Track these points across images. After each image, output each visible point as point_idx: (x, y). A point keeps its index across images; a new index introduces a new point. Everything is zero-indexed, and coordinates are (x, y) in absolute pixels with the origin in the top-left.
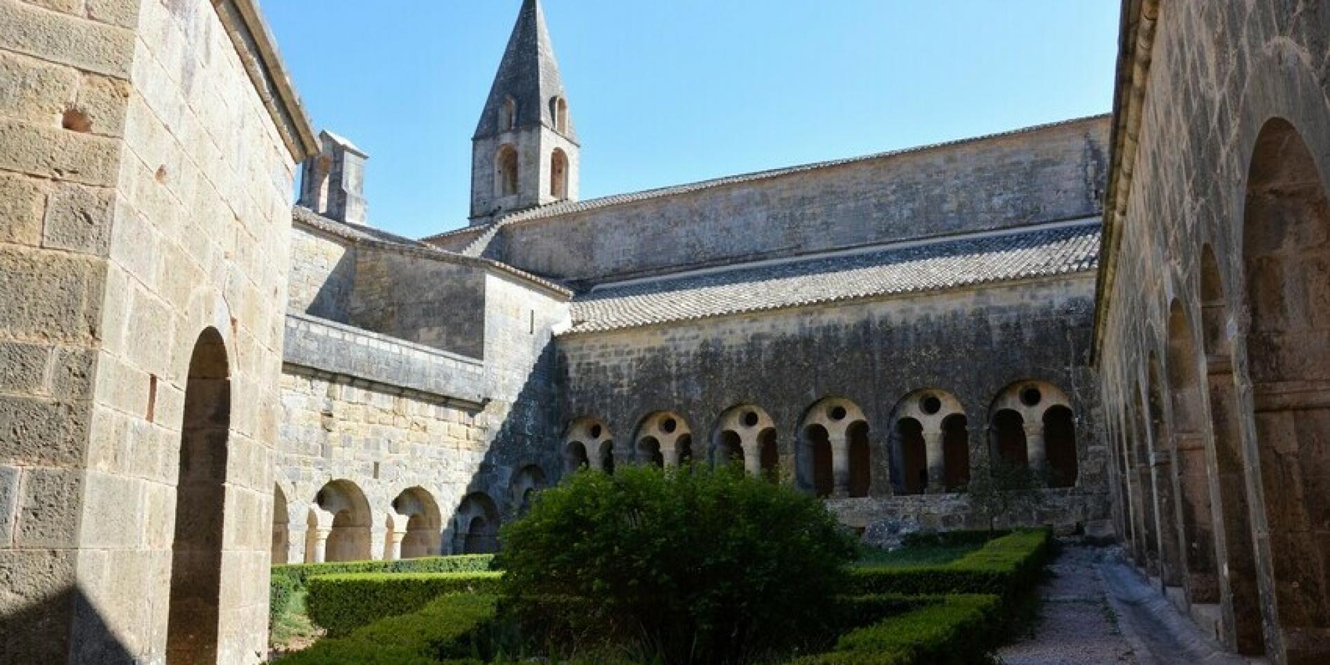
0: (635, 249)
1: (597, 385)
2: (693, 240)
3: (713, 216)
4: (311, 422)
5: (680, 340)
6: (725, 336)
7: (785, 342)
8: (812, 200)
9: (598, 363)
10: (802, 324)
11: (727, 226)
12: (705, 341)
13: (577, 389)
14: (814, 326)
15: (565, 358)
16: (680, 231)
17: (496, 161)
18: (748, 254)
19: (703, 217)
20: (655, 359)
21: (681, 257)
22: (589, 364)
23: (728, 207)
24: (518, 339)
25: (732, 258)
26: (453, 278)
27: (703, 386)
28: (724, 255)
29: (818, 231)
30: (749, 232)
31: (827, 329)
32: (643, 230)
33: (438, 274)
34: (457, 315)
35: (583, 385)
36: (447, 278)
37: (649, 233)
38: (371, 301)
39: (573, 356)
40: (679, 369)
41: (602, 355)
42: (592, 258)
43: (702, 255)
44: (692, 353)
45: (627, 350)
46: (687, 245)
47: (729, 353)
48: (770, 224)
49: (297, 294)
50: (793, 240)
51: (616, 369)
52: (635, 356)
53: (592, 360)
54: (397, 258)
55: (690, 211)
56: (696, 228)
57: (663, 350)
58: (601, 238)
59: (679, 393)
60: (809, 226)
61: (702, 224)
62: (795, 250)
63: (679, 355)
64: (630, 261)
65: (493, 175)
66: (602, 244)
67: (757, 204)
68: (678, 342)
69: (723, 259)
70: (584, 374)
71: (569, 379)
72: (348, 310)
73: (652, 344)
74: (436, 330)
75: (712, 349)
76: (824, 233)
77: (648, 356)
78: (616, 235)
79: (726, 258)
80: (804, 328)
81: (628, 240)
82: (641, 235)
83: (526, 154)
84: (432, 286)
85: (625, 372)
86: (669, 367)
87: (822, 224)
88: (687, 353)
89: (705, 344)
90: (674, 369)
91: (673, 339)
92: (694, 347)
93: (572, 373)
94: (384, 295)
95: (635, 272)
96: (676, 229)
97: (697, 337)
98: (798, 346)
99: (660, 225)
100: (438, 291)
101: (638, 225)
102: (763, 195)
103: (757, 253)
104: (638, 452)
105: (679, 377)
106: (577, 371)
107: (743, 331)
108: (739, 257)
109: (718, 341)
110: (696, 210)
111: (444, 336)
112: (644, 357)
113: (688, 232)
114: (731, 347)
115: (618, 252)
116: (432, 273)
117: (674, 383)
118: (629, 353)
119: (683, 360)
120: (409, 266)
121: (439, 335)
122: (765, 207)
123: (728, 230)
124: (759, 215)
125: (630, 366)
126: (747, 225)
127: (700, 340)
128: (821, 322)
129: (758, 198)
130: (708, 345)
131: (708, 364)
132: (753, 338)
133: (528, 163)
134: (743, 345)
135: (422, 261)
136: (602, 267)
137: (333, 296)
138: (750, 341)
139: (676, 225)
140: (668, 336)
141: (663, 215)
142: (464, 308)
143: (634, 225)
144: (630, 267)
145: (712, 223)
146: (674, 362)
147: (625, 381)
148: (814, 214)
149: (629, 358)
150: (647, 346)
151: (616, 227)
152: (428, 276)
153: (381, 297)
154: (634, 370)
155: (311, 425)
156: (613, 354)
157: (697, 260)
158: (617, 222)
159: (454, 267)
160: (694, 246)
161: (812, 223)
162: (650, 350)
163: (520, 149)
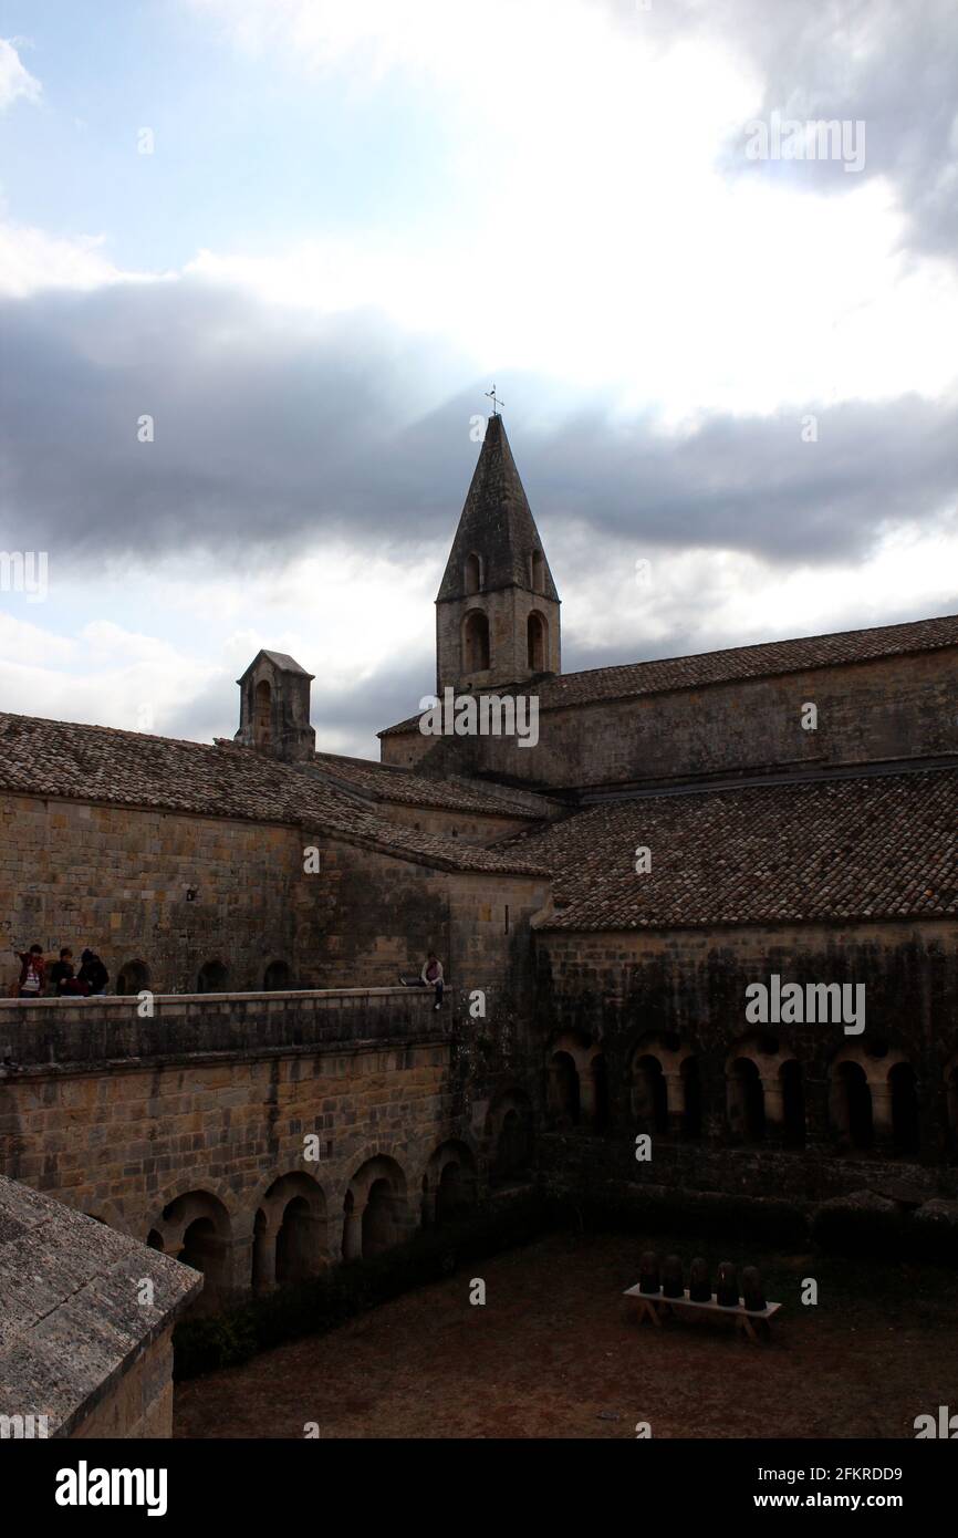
0: (630, 753)
1: (585, 992)
2: (698, 745)
3: (721, 717)
4: (254, 1117)
5: (683, 946)
6: (737, 947)
7: (810, 962)
8: (840, 701)
9: (586, 965)
10: (831, 941)
11: (740, 730)
12: (713, 951)
13: (562, 994)
14: (846, 945)
15: (548, 955)
16: (681, 735)
17: (464, 629)
18: (765, 767)
19: (709, 718)
20: (652, 966)
21: (684, 766)
22: (575, 965)
23: (738, 706)
24: (491, 944)
25: (746, 769)
26: (412, 881)
27: (712, 1006)
28: (735, 765)
29: (849, 738)
30: (766, 738)
31: (862, 950)
32: (639, 730)
33: (393, 873)
34: (418, 925)
35: (568, 989)
36: (405, 880)
37: (645, 734)
38: (320, 896)
39: (556, 954)
40: (682, 983)
41: (591, 956)
42: (579, 763)
43: (708, 765)
44: (697, 963)
45: (619, 952)
46: (692, 752)
47: (742, 968)
48: (791, 729)
49: (236, 900)
50: (820, 749)
51: (606, 973)
52: (630, 961)
53: (579, 961)
54: (349, 849)
55: (694, 710)
56: (701, 730)
57: (663, 956)
58: (589, 739)
59: (682, 1011)
60: (839, 733)
61: (709, 726)
62: (823, 764)
63: (682, 965)
64: (623, 767)
65: (460, 646)
66: (591, 746)
67: (774, 703)
68: (680, 949)
69: (734, 770)
70: (569, 976)
71: (552, 981)
72: (296, 905)
73: (649, 949)
74: (396, 940)
75: (721, 962)
76: (857, 743)
77: (645, 962)
78: (607, 735)
79: (739, 769)
80: (834, 946)
81: (621, 743)
82: (636, 736)
83: (498, 620)
84: (388, 889)
85: (619, 979)
86: (671, 979)
87: (856, 730)
88: (692, 964)
89: (713, 955)
90: (676, 981)
91: (674, 945)
92: (701, 957)
93: (556, 976)
94: (335, 891)
95: (630, 782)
96: (677, 731)
97: (703, 945)
98: (827, 967)
99: (659, 726)
100: (395, 894)
101: (632, 724)
102: (781, 692)
103: (776, 765)
104: (636, 1071)
105: (682, 992)
106: (562, 972)
107: (759, 942)
108: (753, 768)
109: (728, 953)
110: (700, 710)
111: (404, 949)
112: (640, 965)
113: (691, 734)
114: (744, 961)
115: (609, 756)
116: (388, 871)
117: (676, 997)
118: (623, 956)
119: (687, 972)
120: (361, 859)
121: (399, 947)
122: (784, 707)
123: (740, 734)
124: (776, 718)
125: (624, 973)
126: (763, 729)
127: (709, 947)
128: (855, 941)
129: (775, 695)
130: (716, 956)
131: (717, 980)
132: (771, 952)
133: (501, 632)
134: (759, 960)
135: (375, 856)
136: (591, 774)
137: (278, 892)
138: (767, 956)
139: (677, 726)
140: (669, 941)
141: (661, 714)
142: (427, 919)
143: (628, 725)
144: (623, 777)
145: (721, 724)
146: (676, 973)
147: (619, 990)
148: (844, 718)
149: (623, 962)
150: (643, 950)
151: (606, 726)
152: (384, 873)
153: (331, 893)
154: (628, 980)
155: (253, 1121)
156: (603, 956)
157: (705, 771)
158: (608, 721)
159: (412, 868)
160: (699, 753)
161: (842, 729)
162: (646, 955)
163: (491, 615)
